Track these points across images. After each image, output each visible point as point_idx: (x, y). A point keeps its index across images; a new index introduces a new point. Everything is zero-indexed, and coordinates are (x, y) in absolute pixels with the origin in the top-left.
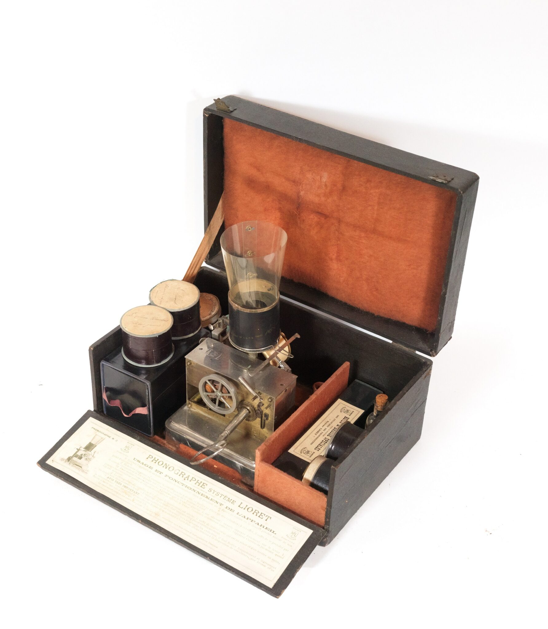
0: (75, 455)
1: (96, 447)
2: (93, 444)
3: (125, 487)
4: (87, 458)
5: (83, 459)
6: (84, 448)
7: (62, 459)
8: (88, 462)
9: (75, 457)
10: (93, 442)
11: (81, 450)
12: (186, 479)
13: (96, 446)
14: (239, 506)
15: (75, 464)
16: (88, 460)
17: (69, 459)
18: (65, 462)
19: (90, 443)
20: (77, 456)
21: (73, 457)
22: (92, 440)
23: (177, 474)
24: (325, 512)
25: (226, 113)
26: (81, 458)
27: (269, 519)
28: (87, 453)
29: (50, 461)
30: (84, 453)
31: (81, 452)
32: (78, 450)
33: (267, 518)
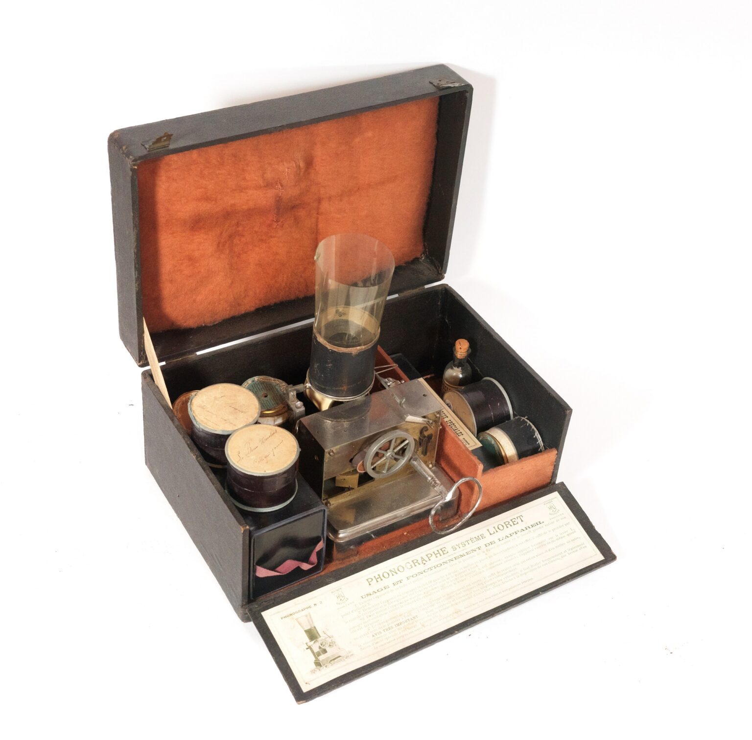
0: (316, 654)
1: (317, 628)
2: (310, 629)
3: (398, 625)
4: (328, 645)
5: (328, 649)
6: (310, 641)
7: (313, 672)
8: (336, 645)
9: (318, 656)
10: (307, 628)
11: (312, 645)
12: (424, 562)
13: (315, 627)
14: (491, 534)
15: (331, 661)
16: (332, 644)
17: (318, 664)
18: (320, 670)
19: (306, 631)
20: (319, 654)
21: (317, 659)
22: (302, 627)
23: (412, 567)
24: (553, 466)
25: (162, 149)
26: (325, 651)
27: (522, 518)
28: (320, 640)
29: (304, 687)
30: (318, 644)
31: (315, 646)
32: (310, 648)
33: (519, 519)
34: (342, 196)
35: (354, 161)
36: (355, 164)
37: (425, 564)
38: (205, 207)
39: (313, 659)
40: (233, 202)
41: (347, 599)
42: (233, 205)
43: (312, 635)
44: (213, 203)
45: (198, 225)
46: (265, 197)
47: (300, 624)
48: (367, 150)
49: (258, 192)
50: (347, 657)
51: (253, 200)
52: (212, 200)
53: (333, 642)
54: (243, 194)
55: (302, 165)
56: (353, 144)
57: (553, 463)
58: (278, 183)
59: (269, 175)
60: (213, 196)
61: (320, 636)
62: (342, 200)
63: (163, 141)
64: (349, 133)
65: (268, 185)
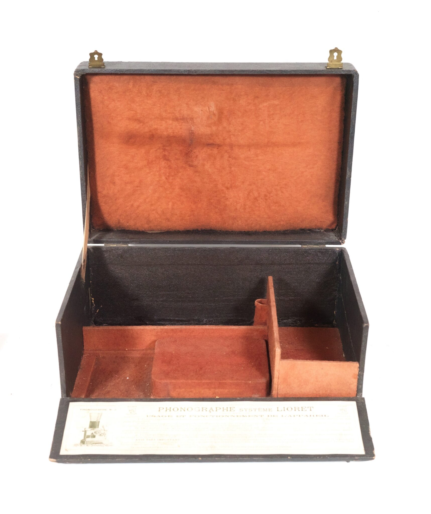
0: (86, 436)
1: (100, 423)
2: (95, 422)
3: (160, 440)
4: (100, 434)
5: (97, 436)
6: (89, 428)
7: (76, 445)
8: (105, 436)
9: (87, 438)
10: (93, 420)
11: (88, 431)
12: (211, 411)
13: (99, 422)
14: (278, 411)
15: (93, 443)
16: (102, 435)
17: (83, 442)
18: (81, 446)
19: (91, 422)
20: (88, 437)
21: (85, 439)
22: (90, 418)
23: (199, 411)
24: (357, 380)
25: (100, 69)
26: (94, 437)
27: (312, 408)
28: (96, 430)
29: (63, 452)
30: (93, 431)
31: (90, 432)
32: (85, 432)
33: (309, 408)
34: (249, 146)
35: (261, 121)
36: (261, 123)
37: (210, 412)
38: (135, 126)
39: (82, 438)
40: (156, 127)
41: (136, 414)
42: (156, 129)
43: (93, 425)
44: (141, 124)
45: (131, 140)
46: (181, 128)
47: (90, 416)
48: (273, 114)
49: (175, 123)
50: (107, 445)
51: (172, 128)
52: (141, 122)
53: (104, 434)
54: (164, 122)
55: (215, 112)
56: (261, 106)
57: (356, 376)
58: (192, 119)
59: (185, 112)
60: (141, 119)
61: (98, 427)
62: (249, 150)
63: (96, 59)
64: (257, 97)
65: (183, 119)
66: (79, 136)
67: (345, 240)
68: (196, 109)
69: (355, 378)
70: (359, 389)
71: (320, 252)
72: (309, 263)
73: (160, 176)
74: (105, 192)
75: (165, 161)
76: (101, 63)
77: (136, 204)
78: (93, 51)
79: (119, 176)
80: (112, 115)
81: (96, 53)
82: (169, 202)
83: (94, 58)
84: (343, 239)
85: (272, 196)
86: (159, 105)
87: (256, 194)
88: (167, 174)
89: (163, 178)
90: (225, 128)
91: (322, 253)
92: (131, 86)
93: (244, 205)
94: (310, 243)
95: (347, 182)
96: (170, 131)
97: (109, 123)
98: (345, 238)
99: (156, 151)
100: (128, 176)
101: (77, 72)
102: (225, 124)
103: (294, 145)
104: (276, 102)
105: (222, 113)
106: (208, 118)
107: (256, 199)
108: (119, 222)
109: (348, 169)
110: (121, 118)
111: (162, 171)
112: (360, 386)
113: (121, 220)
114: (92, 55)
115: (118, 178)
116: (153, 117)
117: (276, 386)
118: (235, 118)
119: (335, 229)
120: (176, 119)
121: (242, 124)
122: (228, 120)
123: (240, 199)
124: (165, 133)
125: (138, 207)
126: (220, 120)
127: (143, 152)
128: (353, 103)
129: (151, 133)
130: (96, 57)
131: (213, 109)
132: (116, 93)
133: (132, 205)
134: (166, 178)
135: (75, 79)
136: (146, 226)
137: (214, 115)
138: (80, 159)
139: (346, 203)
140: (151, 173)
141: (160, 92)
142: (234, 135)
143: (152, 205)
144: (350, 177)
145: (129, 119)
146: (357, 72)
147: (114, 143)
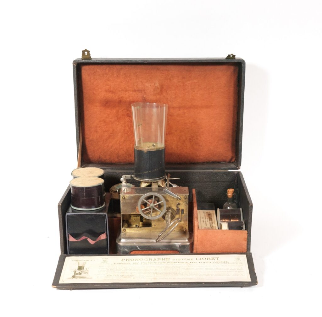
2: (81, 266)
3: (122, 275)
4: (84, 273)
6: (78, 270)
7: (69, 278)
13: (84, 266)
14: (197, 260)
15: (80, 277)
17: (73, 277)
20: (77, 274)
21: (75, 275)
23: (147, 260)
24: (247, 242)
25: (88, 60)
26: (81, 274)
27: (218, 259)
28: (82, 270)
29: (61, 282)
30: (80, 271)
31: (78, 272)
32: (75, 271)
33: (217, 258)
34: (180, 108)
35: (187, 92)
36: (187, 93)
37: (154, 261)
38: (109, 96)
39: (73, 274)
40: (122, 95)
42: (123, 97)
43: (80, 268)
44: (114, 94)
45: (107, 104)
46: (137, 96)
47: (79, 264)
48: (194, 88)
49: (134, 93)
50: (88, 278)
51: (132, 96)
52: (113, 93)
53: (87, 273)
54: (127, 93)
55: (158, 87)
56: (186, 83)
57: (246, 240)
58: (144, 90)
59: (140, 87)
60: (113, 91)
61: (83, 269)
62: (180, 110)
63: (86, 54)
64: (184, 78)
65: (139, 91)
66: (75, 101)
67: (241, 167)
68: (147, 85)
69: (245, 241)
70: (248, 248)
71: (225, 174)
72: (218, 181)
73: (125, 127)
74: (91, 138)
75: (128, 118)
76: (89, 57)
77: (110, 145)
78: (84, 50)
79: (100, 127)
80: (96, 88)
81: (86, 50)
82: (131, 143)
83: (85, 54)
84: (239, 166)
85: (194, 140)
86: (124, 82)
87: (184, 138)
88: (130, 126)
89: (127, 128)
90: (164, 96)
91: (226, 174)
92: (107, 71)
93: (177, 145)
94: (218, 169)
95: (240, 129)
96: (131, 98)
97: (94, 93)
98: (240, 165)
99: (123, 111)
100: (106, 127)
101: (75, 62)
102: (164, 95)
103: (207, 107)
104: (196, 81)
105: (163, 88)
106: (154, 90)
107: (184, 141)
108: (100, 158)
109: (241, 121)
110: (101, 90)
111: (126, 124)
112: (249, 246)
113: (101, 156)
114: (83, 52)
115: (100, 128)
116: (121, 90)
117: (196, 247)
118: (171, 91)
119: (234, 162)
120: (135, 91)
121: (175, 94)
122: (166, 92)
123: (174, 142)
124: (128, 99)
125: (112, 146)
126: (161, 91)
127: (115, 111)
128: (242, 79)
129: (119, 100)
130: (86, 53)
131: (157, 85)
132: (98, 75)
133: (108, 146)
134: (129, 129)
135: (74, 66)
136: (117, 160)
137: (158, 88)
138: (76, 116)
139: (240, 143)
140: (120, 125)
141: (125, 74)
142: (170, 101)
143: (120, 145)
144: (242, 126)
145: (106, 91)
146: (244, 61)
147: (96, 107)
